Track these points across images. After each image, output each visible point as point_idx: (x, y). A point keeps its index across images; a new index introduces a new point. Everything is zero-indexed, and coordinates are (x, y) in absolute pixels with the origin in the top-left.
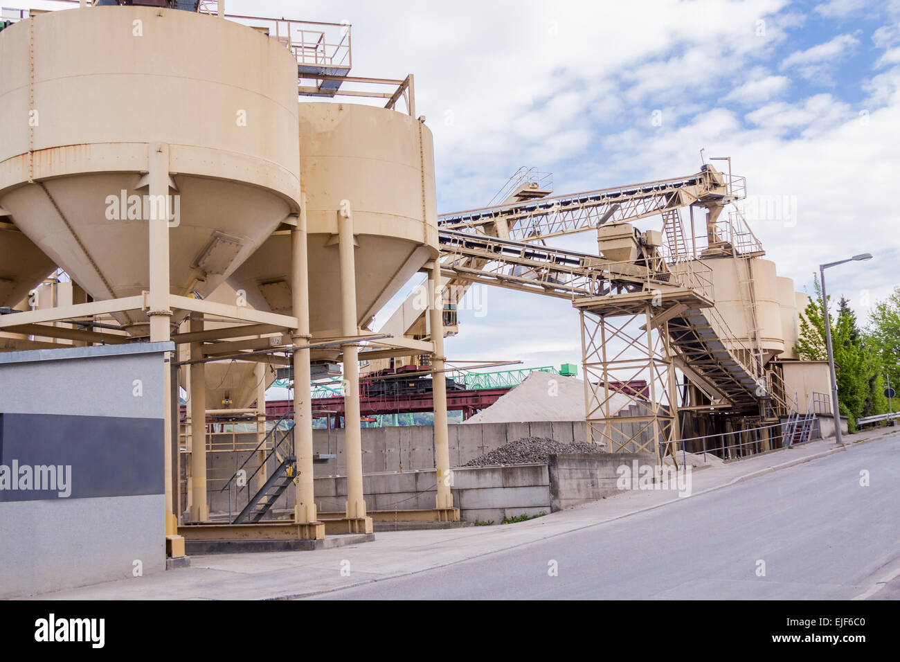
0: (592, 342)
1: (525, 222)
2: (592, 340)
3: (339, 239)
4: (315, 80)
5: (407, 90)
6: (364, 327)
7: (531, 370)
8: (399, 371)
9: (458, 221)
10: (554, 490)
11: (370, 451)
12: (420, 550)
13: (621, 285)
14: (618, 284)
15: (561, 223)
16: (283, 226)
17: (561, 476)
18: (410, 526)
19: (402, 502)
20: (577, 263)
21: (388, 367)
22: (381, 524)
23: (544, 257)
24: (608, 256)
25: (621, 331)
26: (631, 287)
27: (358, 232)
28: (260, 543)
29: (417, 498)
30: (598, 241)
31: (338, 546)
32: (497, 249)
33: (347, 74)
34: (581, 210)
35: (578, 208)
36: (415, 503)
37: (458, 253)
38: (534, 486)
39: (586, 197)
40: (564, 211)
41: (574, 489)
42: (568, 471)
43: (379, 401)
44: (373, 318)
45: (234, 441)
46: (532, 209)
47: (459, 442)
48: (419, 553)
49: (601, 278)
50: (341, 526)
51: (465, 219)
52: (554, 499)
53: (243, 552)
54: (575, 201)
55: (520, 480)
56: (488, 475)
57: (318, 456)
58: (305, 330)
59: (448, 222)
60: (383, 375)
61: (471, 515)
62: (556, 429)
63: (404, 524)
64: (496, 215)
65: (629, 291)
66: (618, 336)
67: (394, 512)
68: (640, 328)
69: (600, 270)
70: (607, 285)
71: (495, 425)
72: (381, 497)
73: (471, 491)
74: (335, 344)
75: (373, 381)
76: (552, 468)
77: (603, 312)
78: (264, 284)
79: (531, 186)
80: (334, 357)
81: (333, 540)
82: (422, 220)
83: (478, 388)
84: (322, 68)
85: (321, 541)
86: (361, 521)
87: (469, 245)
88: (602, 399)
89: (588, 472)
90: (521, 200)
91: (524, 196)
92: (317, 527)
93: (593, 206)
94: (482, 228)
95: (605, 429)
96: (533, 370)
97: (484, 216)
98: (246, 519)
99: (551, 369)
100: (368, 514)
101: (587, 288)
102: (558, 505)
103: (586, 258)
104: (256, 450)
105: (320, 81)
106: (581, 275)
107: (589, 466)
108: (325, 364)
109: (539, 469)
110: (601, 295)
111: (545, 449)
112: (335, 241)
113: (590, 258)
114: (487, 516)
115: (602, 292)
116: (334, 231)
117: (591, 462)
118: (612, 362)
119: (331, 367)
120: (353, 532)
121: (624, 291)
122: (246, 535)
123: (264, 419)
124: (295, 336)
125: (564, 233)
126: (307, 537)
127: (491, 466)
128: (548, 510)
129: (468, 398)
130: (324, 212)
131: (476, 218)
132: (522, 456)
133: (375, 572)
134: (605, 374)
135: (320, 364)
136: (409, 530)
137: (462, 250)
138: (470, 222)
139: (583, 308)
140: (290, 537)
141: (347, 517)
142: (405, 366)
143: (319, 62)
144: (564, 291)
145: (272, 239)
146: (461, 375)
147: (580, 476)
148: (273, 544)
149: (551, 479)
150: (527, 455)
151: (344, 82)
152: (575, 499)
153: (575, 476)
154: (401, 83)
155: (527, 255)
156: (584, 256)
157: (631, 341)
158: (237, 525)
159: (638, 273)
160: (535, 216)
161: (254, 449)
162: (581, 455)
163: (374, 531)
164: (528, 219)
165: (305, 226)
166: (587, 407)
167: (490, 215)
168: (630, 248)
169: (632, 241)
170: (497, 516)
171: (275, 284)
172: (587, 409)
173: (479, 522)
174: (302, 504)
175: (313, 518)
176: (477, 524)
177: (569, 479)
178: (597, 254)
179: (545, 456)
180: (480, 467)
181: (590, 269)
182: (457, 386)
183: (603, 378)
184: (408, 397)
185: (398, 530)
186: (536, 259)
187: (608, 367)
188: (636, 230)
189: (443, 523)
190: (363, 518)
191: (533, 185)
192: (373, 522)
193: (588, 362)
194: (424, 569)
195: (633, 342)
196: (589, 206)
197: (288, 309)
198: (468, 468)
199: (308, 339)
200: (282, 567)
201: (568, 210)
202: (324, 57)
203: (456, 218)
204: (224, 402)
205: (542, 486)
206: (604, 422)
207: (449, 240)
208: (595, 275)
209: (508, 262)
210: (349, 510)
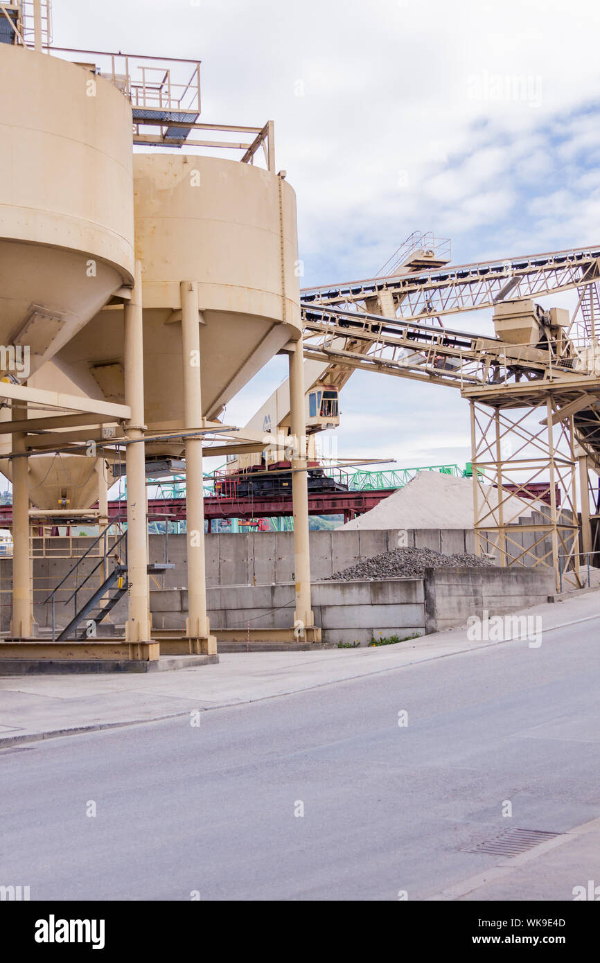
0: (484, 438)
1: (414, 296)
2: (484, 435)
3: (182, 314)
4: (159, 127)
5: (266, 139)
6: (213, 418)
7: (418, 469)
8: (271, 468)
9: (335, 295)
10: (430, 609)
11: (230, 560)
12: (266, 675)
13: (519, 372)
14: (517, 370)
15: (457, 298)
16: (115, 300)
17: (439, 592)
18: (263, 647)
19: (255, 619)
20: (468, 345)
21: (259, 463)
22: (231, 644)
23: (429, 338)
24: (503, 338)
25: (518, 425)
26: (533, 375)
27: (204, 307)
28: (85, 664)
29: (273, 615)
30: (493, 320)
31: (175, 669)
32: (375, 329)
33: (195, 120)
34: (480, 283)
35: (477, 281)
36: (271, 621)
37: (330, 333)
38: (407, 604)
39: (487, 268)
40: (460, 284)
41: (453, 608)
42: (447, 587)
43: (248, 503)
44: (224, 408)
45: (71, 546)
46: (424, 281)
47: (332, 551)
48: (264, 679)
49: (495, 363)
50: (181, 646)
51: (343, 292)
52: (429, 618)
53: (66, 674)
54: (473, 273)
55: (390, 596)
56: (355, 590)
57: (153, 565)
58: (139, 421)
59: (323, 295)
60: (253, 472)
61: (334, 636)
62: (445, 538)
63: (258, 644)
64: (380, 288)
65: (530, 379)
66: (514, 431)
67: (247, 631)
68: (540, 423)
69: (495, 355)
70: (503, 372)
71: (374, 532)
72: (231, 612)
73: (334, 608)
74: (178, 436)
75: (241, 479)
76: (428, 583)
77: (498, 403)
78: (96, 366)
79: (425, 254)
80: (177, 453)
81: (169, 662)
82: (281, 294)
83: (368, 488)
84: (166, 112)
85: (155, 662)
86: (203, 640)
87: (343, 323)
88: (494, 503)
89: (471, 589)
90: (413, 271)
91: (417, 266)
92: (150, 646)
93: (496, 278)
94: (363, 303)
95: (498, 538)
96: (420, 470)
97: (366, 289)
98: (72, 636)
99: (453, 467)
100: (212, 632)
101: (480, 375)
102: (434, 627)
103: (479, 340)
104: (84, 557)
105: (165, 129)
106: (472, 360)
107: (472, 582)
108: (168, 459)
109: (413, 586)
110: (495, 383)
111: (422, 561)
112: (177, 318)
113: (483, 341)
114: (353, 637)
115: (498, 379)
116: (176, 306)
117: (475, 577)
118: (508, 462)
119: (174, 463)
120: (194, 652)
121: (524, 379)
122: (71, 654)
123: (106, 521)
124: (127, 427)
125: (459, 310)
126: (139, 657)
127: (358, 580)
128: (422, 631)
129: (350, 501)
130: (164, 283)
131: (356, 291)
132: (396, 569)
133: (207, 700)
134: (499, 475)
135: (159, 460)
136: (262, 651)
137: (334, 330)
138: (350, 296)
139: (473, 399)
140: (121, 657)
141: (187, 636)
142: (278, 463)
143: (163, 106)
144: (453, 379)
145: (101, 314)
146: (342, 473)
147: (461, 592)
148: (100, 664)
149: (427, 596)
150: (401, 568)
151: (192, 130)
152: (454, 619)
153: (455, 592)
154: (260, 131)
155: (410, 335)
156: (477, 337)
157: (529, 438)
158: (61, 642)
159: (539, 359)
160: (426, 289)
161: (81, 557)
162: (463, 569)
163: (218, 652)
164: (418, 293)
165: (139, 299)
166: (476, 513)
167: (373, 288)
168: (530, 329)
169: (534, 321)
170: (364, 637)
171: (108, 367)
172: (476, 517)
173: (344, 643)
174: (133, 620)
175: (146, 636)
176: (341, 646)
177: (446, 596)
178: (493, 335)
179: (421, 569)
180: (345, 581)
181: (483, 352)
182: (337, 487)
183: (496, 481)
184: (281, 498)
185: (250, 651)
186: (421, 340)
187: (503, 467)
188: (538, 307)
189: (302, 644)
190: (205, 637)
191: (427, 253)
192: (218, 641)
193: (478, 461)
194: (264, 697)
195: (532, 439)
196: (491, 279)
197: (119, 396)
198: (332, 581)
199: (142, 431)
200: (102, 692)
201: (466, 283)
202: (169, 100)
203: (333, 291)
204: (60, 501)
205: (417, 603)
206: (497, 531)
207: (319, 317)
208: (489, 359)
209: (388, 344)
210: (190, 628)
